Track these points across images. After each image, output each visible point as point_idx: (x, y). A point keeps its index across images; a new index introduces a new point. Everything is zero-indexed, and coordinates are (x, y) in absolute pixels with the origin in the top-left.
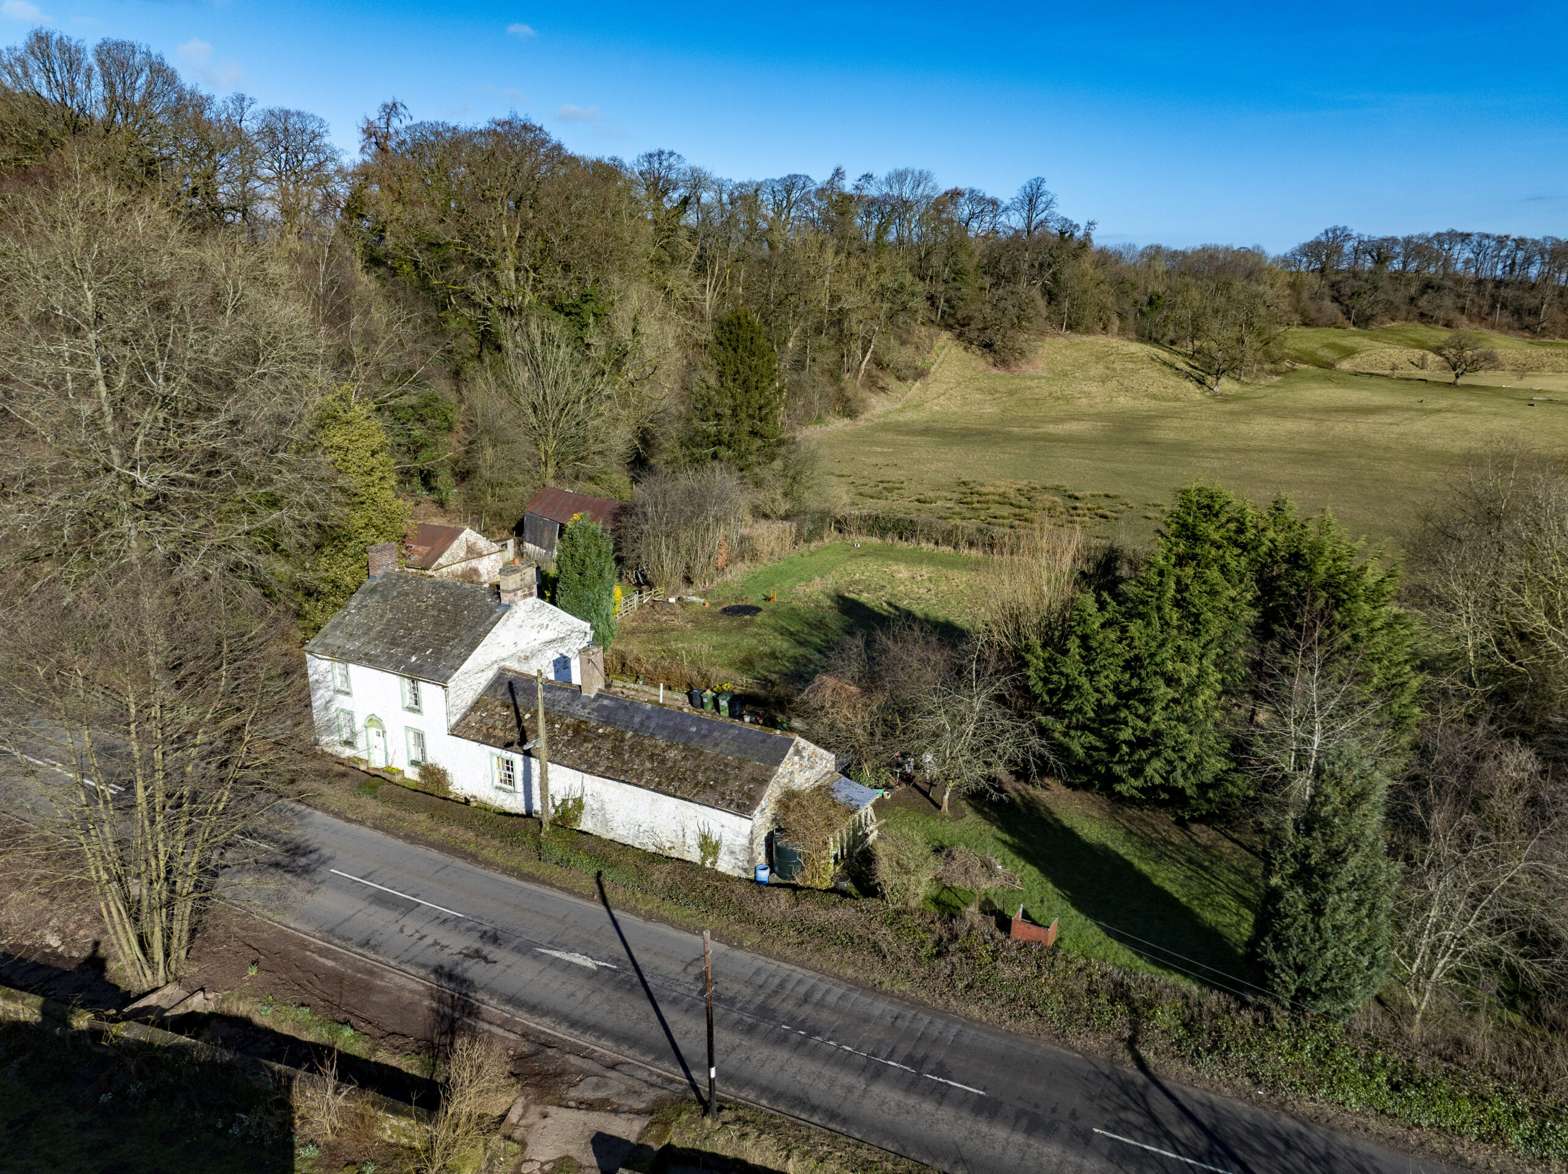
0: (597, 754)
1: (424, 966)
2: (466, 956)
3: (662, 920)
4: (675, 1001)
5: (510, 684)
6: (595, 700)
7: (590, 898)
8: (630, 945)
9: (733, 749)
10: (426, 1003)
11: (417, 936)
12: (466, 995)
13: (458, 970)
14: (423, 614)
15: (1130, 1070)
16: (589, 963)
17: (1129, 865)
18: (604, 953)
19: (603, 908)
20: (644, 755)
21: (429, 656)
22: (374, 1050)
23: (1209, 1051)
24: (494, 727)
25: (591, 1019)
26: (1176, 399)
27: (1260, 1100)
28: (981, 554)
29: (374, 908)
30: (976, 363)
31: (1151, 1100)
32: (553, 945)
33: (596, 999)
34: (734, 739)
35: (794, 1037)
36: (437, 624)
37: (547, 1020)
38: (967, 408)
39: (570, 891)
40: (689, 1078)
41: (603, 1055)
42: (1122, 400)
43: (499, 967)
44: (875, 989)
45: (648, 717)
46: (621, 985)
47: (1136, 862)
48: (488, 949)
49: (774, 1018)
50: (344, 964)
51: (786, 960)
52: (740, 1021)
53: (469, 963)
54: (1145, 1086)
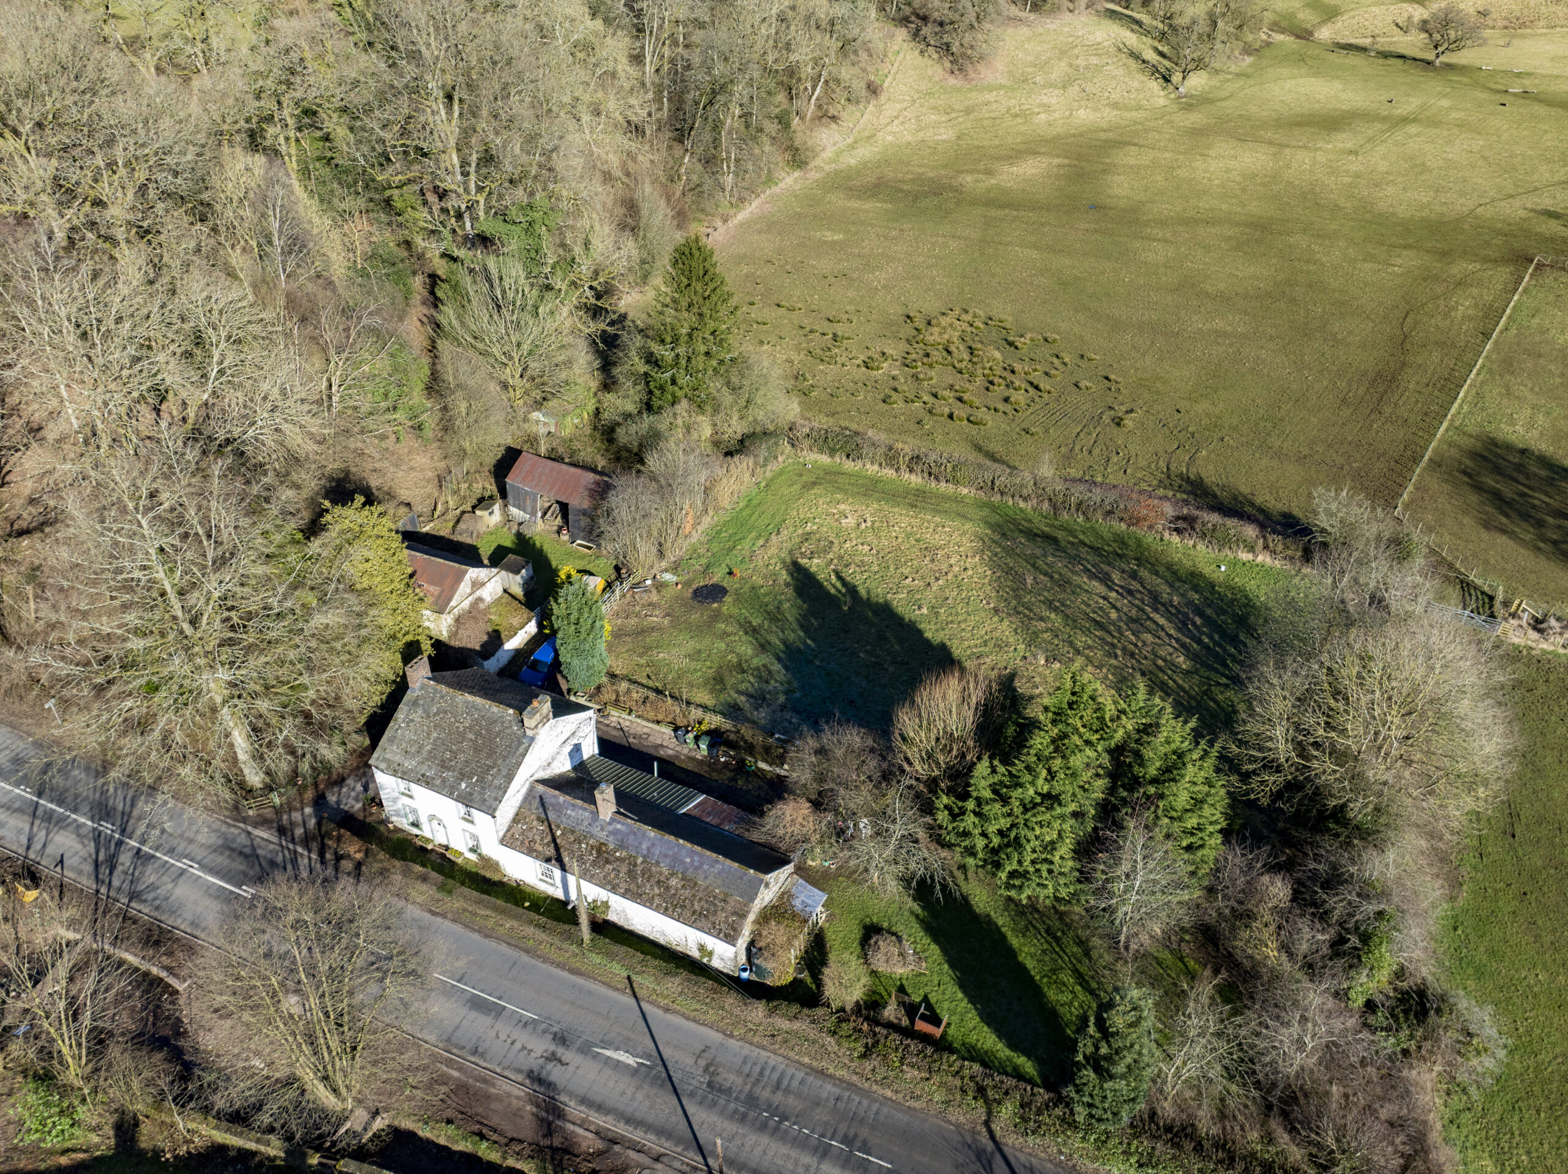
0: (617, 876)
1: (519, 1071)
2: (547, 1059)
3: (675, 1012)
4: (692, 1095)
5: (541, 798)
6: (610, 823)
7: (623, 991)
8: (657, 1038)
9: (719, 882)
10: (528, 1108)
11: (509, 1041)
12: (553, 1098)
13: (544, 1074)
14: (462, 735)
15: (985, 1140)
16: (631, 1061)
17: (1004, 937)
18: (640, 1050)
19: (633, 1001)
20: (653, 880)
21: (475, 785)
22: (505, 1158)
23: (1033, 1133)
24: (533, 841)
25: (639, 1115)
26: (1139, 108)
27: (1061, 1162)
28: (920, 480)
29: (474, 1014)
30: (933, 68)
31: (994, 1166)
32: (607, 1044)
33: (640, 1096)
34: (719, 873)
35: (771, 1123)
36: (477, 750)
37: (609, 1118)
38: (921, 135)
39: (609, 986)
40: (707, 1165)
41: (650, 1148)
42: (1082, 113)
43: (571, 1068)
44: (822, 1073)
45: (653, 845)
46: (655, 1081)
47: (1009, 934)
48: (560, 1051)
49: (757, 1106)
50: (465, 1073)
51: (763, 1048)
52: (736, 1111)
53: (550, 1066)
54: (992, 1153)
